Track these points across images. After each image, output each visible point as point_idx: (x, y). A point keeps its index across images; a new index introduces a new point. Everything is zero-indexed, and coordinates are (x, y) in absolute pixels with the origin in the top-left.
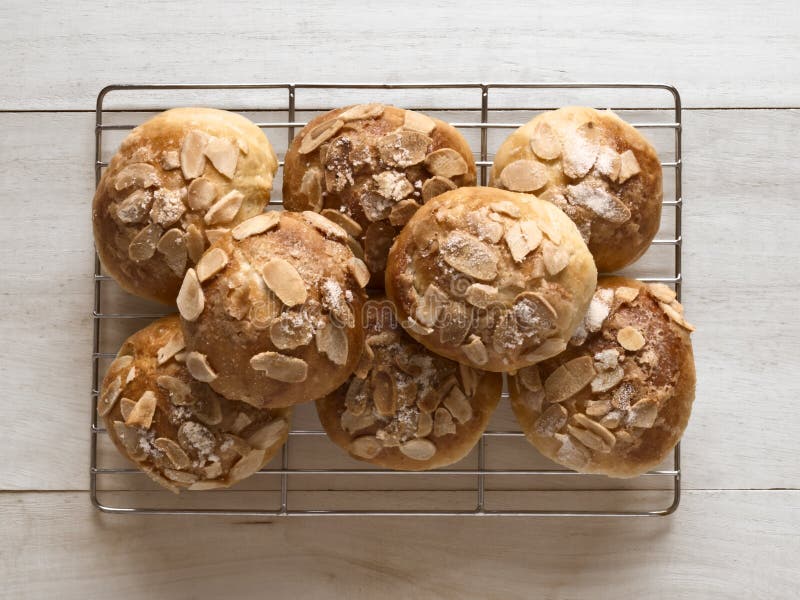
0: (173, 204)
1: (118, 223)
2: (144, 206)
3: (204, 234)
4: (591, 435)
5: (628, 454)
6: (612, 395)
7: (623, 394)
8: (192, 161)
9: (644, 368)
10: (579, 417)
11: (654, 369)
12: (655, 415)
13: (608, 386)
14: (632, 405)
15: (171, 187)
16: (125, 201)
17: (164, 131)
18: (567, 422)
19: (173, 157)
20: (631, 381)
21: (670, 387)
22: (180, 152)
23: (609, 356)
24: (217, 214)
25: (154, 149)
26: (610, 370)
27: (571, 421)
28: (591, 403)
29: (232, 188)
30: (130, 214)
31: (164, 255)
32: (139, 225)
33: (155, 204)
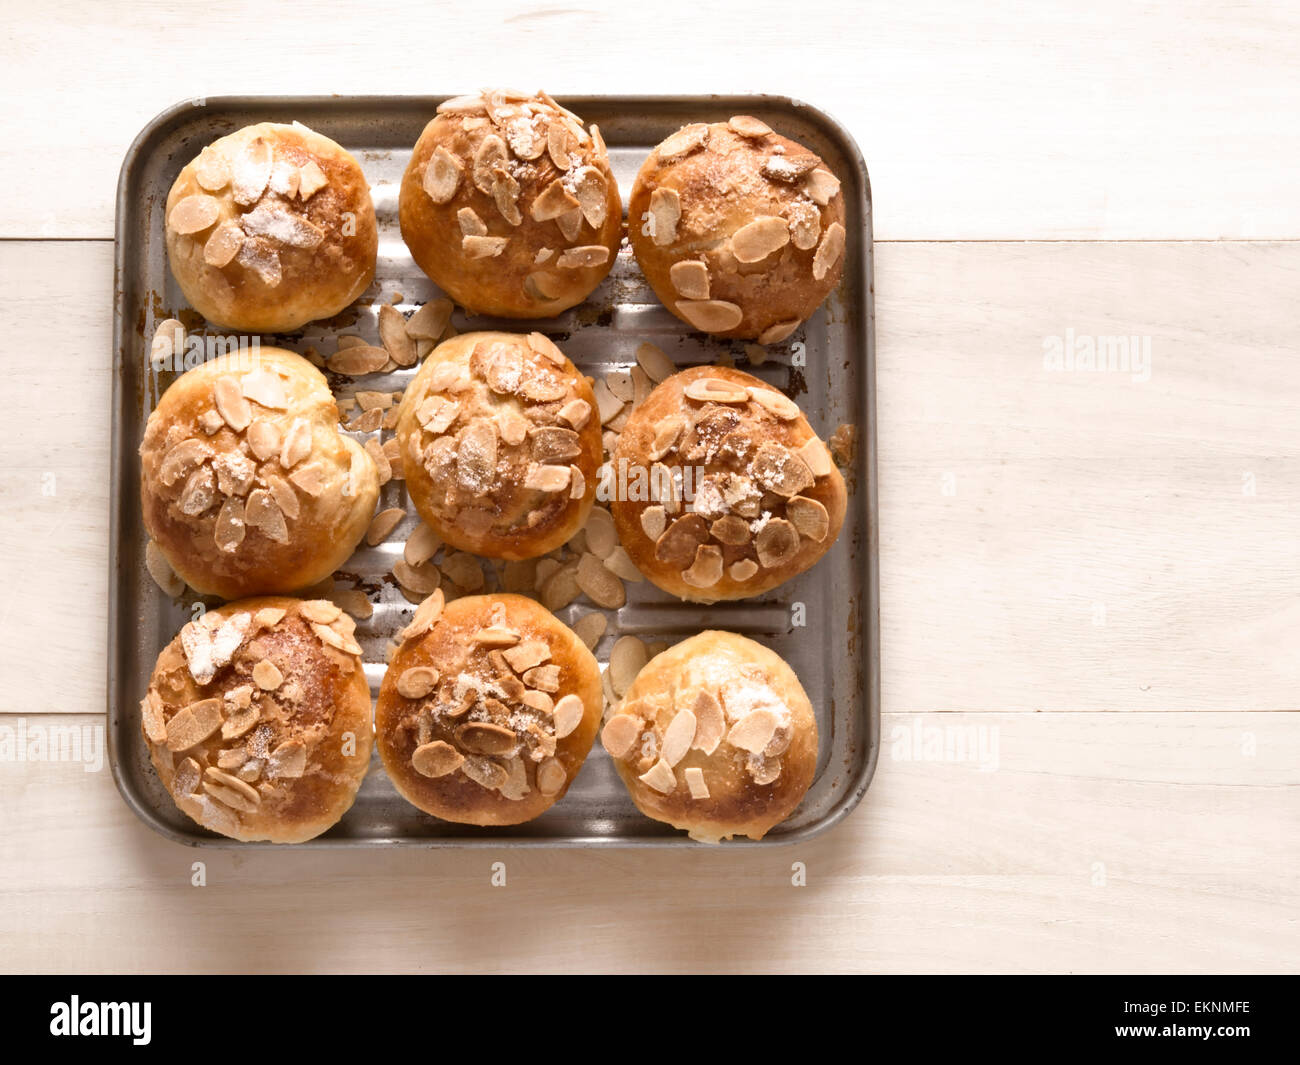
0: (239, 465)
1: (187, 521)
2: (209, 484)
3: (290, 482)
4: (229, 792)
5: (281, 813)
6: (246, 741)
7: (259, 740)
8: (236, 412)
9: (286, 705)
10: (211, 770)
11: (299, 705)
12: (304, 762)
13: (240, 731)
14: (271, 751)
15: (227, 450)
16: (184, 494)
17: (186, 400)
18: (201, 780)
19: (212, 417)
20: (268, 722)
21: (322, 725)
22: (216, 407)
23: (238, 695)
24: (291, 452)
25: (186, 422)
26: (242, 712)
27: (205, 777)
28: (223, 753)
29: (293, 418)
30: (199, 502)
31: (257, 527)
32: (214, 509)
33: (219, 475)
